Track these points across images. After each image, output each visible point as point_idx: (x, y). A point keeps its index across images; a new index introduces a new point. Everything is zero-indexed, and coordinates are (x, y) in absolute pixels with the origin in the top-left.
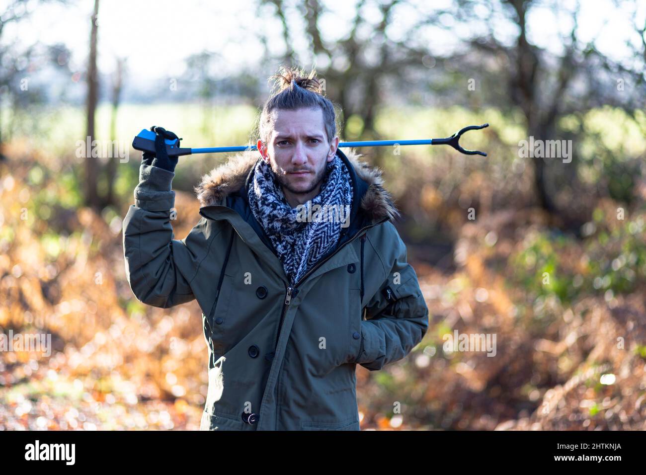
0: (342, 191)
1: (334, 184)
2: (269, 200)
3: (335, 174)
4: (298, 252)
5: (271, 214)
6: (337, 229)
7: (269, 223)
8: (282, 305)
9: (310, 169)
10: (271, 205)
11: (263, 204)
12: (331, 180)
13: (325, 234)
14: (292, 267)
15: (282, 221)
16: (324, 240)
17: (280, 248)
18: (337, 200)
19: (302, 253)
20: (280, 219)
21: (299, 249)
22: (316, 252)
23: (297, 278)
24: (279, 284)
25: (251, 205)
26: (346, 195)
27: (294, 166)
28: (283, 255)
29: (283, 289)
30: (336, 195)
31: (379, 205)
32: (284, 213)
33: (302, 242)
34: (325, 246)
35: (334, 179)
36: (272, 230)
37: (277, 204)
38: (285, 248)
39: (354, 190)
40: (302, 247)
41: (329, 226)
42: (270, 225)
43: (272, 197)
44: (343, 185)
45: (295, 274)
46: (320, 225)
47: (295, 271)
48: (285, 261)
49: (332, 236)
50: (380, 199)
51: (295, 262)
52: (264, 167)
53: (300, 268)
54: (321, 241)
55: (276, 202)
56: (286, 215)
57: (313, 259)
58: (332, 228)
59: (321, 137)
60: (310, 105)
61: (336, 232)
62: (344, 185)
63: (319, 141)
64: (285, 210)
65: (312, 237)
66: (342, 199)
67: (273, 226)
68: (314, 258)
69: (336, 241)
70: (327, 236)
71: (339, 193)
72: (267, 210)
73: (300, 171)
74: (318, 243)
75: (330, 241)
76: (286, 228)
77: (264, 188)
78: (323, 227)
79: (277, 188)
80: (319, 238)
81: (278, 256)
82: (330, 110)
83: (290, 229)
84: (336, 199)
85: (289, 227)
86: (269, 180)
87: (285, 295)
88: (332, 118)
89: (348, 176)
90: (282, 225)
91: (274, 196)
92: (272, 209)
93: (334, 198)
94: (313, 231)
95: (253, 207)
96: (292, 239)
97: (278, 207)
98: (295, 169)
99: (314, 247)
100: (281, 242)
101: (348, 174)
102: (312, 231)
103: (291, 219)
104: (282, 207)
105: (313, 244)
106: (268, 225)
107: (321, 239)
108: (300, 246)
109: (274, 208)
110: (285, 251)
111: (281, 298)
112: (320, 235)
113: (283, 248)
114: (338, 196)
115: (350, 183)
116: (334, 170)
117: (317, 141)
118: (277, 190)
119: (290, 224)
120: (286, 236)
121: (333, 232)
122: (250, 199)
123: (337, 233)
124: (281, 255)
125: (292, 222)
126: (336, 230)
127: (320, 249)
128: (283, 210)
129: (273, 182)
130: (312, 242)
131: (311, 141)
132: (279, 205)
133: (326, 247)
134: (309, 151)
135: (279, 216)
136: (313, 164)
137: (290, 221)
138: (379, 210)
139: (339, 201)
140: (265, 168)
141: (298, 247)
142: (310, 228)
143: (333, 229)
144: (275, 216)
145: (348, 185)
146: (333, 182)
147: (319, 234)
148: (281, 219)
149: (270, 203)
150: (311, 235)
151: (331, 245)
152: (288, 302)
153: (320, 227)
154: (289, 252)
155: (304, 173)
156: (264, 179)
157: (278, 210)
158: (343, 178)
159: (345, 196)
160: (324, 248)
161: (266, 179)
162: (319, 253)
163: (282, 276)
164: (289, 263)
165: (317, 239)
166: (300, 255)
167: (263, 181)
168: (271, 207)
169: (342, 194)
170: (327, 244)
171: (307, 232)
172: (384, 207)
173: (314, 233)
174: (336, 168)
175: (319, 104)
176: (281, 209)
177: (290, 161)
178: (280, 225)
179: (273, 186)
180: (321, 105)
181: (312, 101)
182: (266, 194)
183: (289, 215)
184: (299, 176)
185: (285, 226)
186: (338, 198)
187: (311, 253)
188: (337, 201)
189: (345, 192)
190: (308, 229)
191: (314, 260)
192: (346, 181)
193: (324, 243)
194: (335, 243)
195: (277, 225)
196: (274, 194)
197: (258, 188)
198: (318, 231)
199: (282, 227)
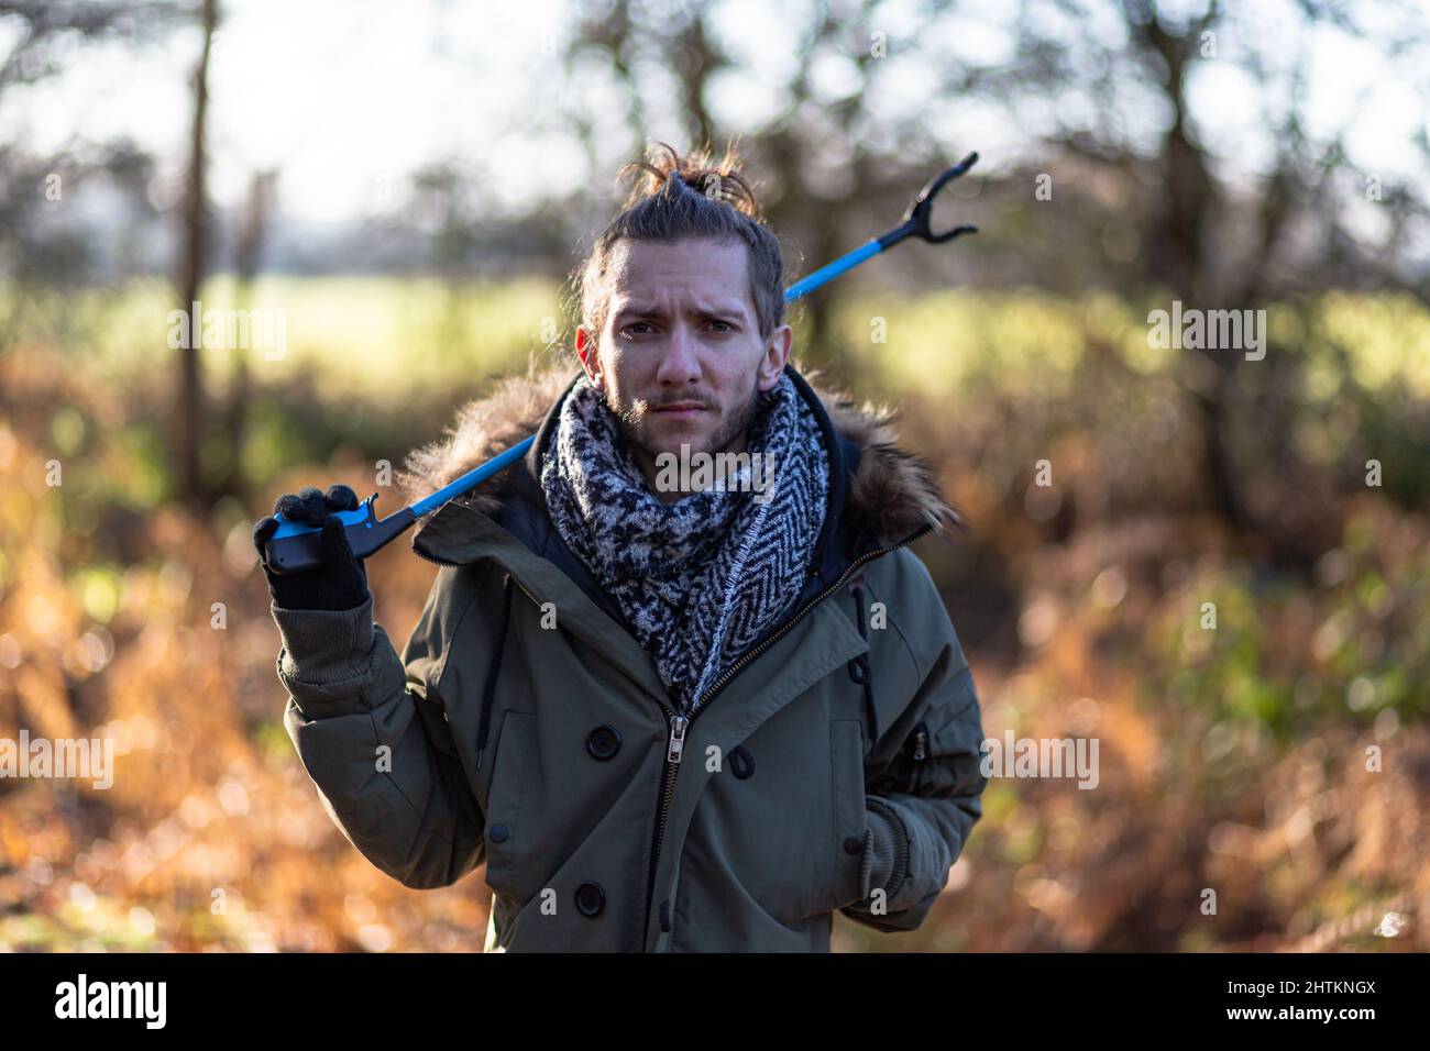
0: (804, 459)
1: (786, 440)
2: (610, 488)
3: (786, 414)
4: (701, 622)
5: (622, 524)
6: (801, 559)
7: (618, 550)
8: (660, 765)
9: (708, 398)
10: (619, 501)
11: (595, 499)
12: (777, 431)
13: (770, 574)
14: (684, 666)
15: (654, 541)
16: (769, 590)
17: (644, 618)
18: (795, 482)
19: (711, 627)
20: (647, 534)
21: (703, 617)
22: (746, 622)
23: (698, 692)
24: (647, 715)
25: (553, 510)
26: (816, 471)
27: (662, 389)
28: (654, 635)
29: (659, 727)
30: (791, 468)
31: (901, 495)
32: (659, 518)
33: (710, 596)
34: (771, 605)
35: (783, 426)
36: (626, 570)
37: (635, 497)
38: (658, 616)
39: (831, 459)
40: (711, 608)
41: (780, 550)
42: (622, 555)
43: (616, 480)
44: (804, 445)
45: (693, 685)
46: (758, 549)
47: (694, 674)
48: (662, 651)
49: (788, 579)
50: (901, 478)
51: (692, 650)
52: (586, 403)
53: (709, 668)
54: (760, 591)
55: (631, 491)
56: (664, 520)
57: (737, 642)
58: (787, 558)
59: (739, 316)
60: (714, 232)
61: (797, 568)
62: (806, 444)
63: (734, 328)
64: (658, 508)
65: (739, 583)
66: (806, 481)
67: (628, 557)
68: (740, 639)
69: (798, 592)
70: (777, 578)
71: (797, 464)
72: (611, 516)
73: (681, 403)
74: (750, 597)
75: (784, 593)
76: (663, 560)
77: (594, 460)
78: (767, 555)
79: (624, 459)
80: (754, 584)
81: (639, 640)
82: (769, 250)
83: (673, 562)
84: (792, 481)
85: (671, 557)
86: (603, 438)
87: (664, 744)
88: (773, 272)
89: (812, 422)
90: (651, 553)
91: (621, 478)
92: (623, 511)
93: (788, 478)
94: (741, 565)
95: (560, 516)
96: (678, 591)
97: (640, 504)
98: (667, 398)
99: (739, 609)
100: (645, 603)
101: (811, 417)
102: (737, 567)
103: (677, 531)
104: (649, 502)
105: (740, 600)
106: (617, 555)
107: (761, 587)
108: (706, 608)
109: (629, 505)
110: (659, 626)
111: (656, 749)
112: (758, 576)
113: (652, 618)
114: (796, 472)
115: (819, 440)
116: (783, 404)
117: (729, 328)
118: (625, 466)
119: (675, 546)
120: (662, 584)
121: (791, 567)
122: (548, 493)
123: (800, 572)
124: (647, 638)
125: (679, 540)
126: (797, 563)
127: (756, 615)
128: (653, 509)
129: (612, 443)
130: (737, 594)
131: (712, 325)
132: (642, 498)
133: (772, 610)
134: (705, 351)
135: (643, 527)
136: (716, 387)
137: (676, 536)
138: (902, 506)
139: (799, 485)
140: (589, 406)
141: (701, 611)
142: (728, 558)
143: (790, 559)
144: (633, 528)
145: (815, 445)
146: (781, 434)
147: (755, 574)
148: (651, 535)
149: (616, 496)
150: (735, 575)
151: (785, 604)
152: (675, 755)
153: (757, 554)
154: (669, 628)
155: (689, 408)
156: (588, 435)
157: (641, 510)
158: (803, 428)
159: (812, 472)
160: (767, 611)
161: (594, 434)
162: (753, 626)
163: (656, 692)
164: (675, 657)
165: (750, 586)
166: (707, 632)
167: (587, 439)
168: (621, 505)
169: (804, 467)
170: (775, 600)
171: (722, 568)
172: (913, 499)
173: (743, 570)
174: (786, 399)
175: (739, 231)
176: (647, 507)
177: (653, 376)
178: (647, 553)
179: (614, 454)
180: (742, 233)
181: (719, 223)
182: (602, 473)
183: (672, 522)
184: (678, 416)
185: (659, 554)
186: (797, 479)
187: (732, 625)
188: (795, 486)
189: (812, 462)
190: (725, 562)
191: (742, 642)
192: (809, 435)
193: (768, 598)
194: (794, 598)
195: (640, 552)
196: (618, 472)
197: (575, 461)
198: (752, 564)
199: (651, 557)
